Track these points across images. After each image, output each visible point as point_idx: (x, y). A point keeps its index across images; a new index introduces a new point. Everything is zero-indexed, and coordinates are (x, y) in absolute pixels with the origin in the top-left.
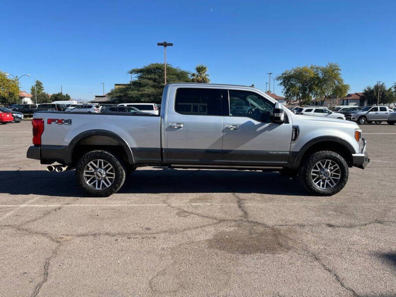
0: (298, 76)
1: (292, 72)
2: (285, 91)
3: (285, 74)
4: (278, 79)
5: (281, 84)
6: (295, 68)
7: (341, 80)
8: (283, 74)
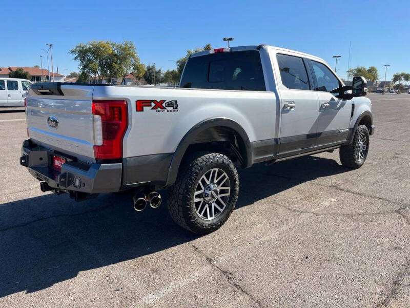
0: (96, 51)
1: (88, 47)
2: (82, 67)
3: (79, 47)
4: (72, 52)
5: (76, 58)
6: (92, 42)
7: (137, 59)
8: (77, 47)
